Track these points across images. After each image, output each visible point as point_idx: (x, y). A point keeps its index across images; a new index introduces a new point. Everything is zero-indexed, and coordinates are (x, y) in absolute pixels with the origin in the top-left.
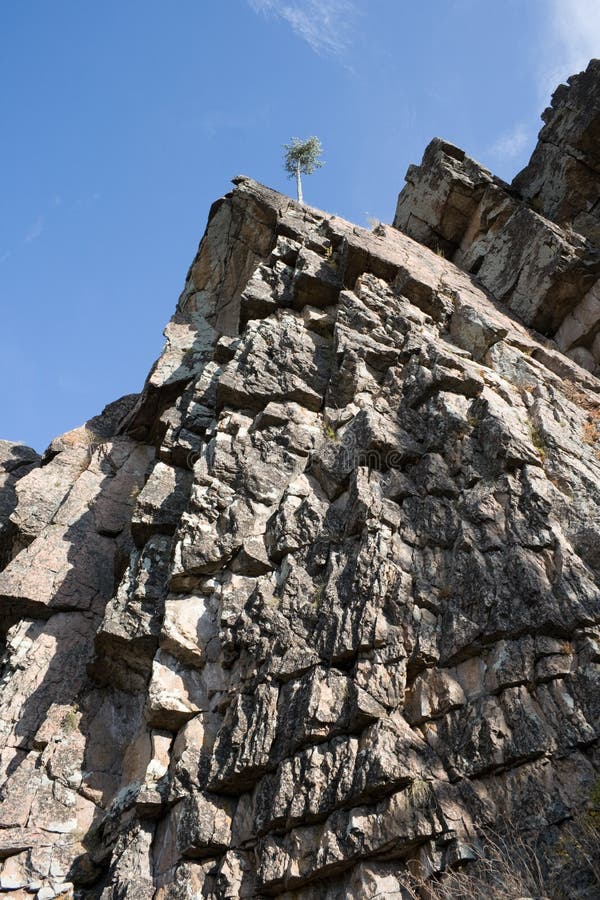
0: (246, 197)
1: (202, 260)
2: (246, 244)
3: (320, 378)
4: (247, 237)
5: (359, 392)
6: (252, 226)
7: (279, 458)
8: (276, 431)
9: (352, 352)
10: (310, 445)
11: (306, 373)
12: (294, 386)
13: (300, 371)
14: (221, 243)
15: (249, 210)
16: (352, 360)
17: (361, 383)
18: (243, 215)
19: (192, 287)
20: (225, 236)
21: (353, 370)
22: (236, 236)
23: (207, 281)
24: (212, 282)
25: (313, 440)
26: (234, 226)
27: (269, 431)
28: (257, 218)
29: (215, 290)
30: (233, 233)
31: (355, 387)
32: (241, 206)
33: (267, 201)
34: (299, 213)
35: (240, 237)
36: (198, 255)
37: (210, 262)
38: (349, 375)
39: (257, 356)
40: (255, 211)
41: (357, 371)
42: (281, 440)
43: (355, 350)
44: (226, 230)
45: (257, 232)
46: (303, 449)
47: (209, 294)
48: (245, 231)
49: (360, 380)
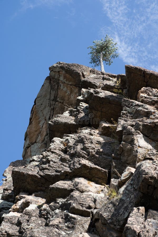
0: (57, 70)
1: (33, 122)
2: (63, 103)
3: (105, 156)
4: (63, 99)
5: (140, 160)
6: (65, 89)
7: (61, 220)
8: (61, 201)
9: (129, 127)
10: (92, 204)
11: (93, 155)
12: (80, 164)
13: (88, 156)
14: (45, 107)
15: (61, 78)
16: (130, 134)
17: (141, 152)
18: (58, 83)
19: (28, 142)
20: (48, 102)
21: (132, 142)
22: (55, 100)
23: (38, 135)
24: (41, 136)
25: (95, 201)
26: (53, 93)
27: (56, 202)
28: (67, 83)
29: (43, 141)
30: (52, 98)
31: (136, 156)
32: (56, 77)
33: (72, 67)
34: (99, 76)
35: (58, 99)
36: (31, 119)
37: (39, 122)
38: (129, 147)
39: (53, 152)
40: (65, 77)
41: (136, 142)
42: (65, 207)
43: (132, 126)
44: (48, 97)
45: (69, 92)
46: (84, 209)
47: (39, 145)
48: (60, 94)
49: (140, 150)
